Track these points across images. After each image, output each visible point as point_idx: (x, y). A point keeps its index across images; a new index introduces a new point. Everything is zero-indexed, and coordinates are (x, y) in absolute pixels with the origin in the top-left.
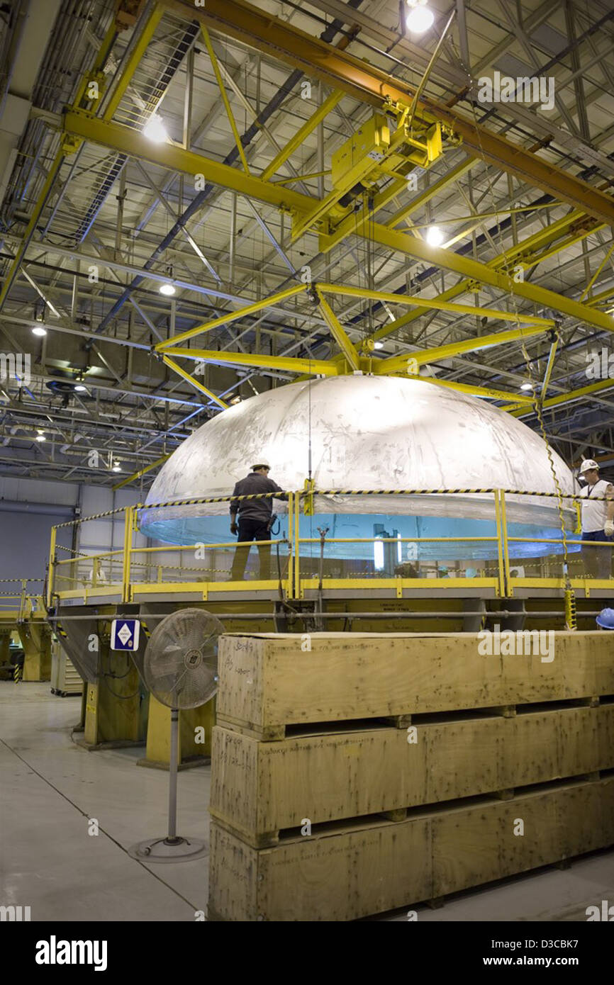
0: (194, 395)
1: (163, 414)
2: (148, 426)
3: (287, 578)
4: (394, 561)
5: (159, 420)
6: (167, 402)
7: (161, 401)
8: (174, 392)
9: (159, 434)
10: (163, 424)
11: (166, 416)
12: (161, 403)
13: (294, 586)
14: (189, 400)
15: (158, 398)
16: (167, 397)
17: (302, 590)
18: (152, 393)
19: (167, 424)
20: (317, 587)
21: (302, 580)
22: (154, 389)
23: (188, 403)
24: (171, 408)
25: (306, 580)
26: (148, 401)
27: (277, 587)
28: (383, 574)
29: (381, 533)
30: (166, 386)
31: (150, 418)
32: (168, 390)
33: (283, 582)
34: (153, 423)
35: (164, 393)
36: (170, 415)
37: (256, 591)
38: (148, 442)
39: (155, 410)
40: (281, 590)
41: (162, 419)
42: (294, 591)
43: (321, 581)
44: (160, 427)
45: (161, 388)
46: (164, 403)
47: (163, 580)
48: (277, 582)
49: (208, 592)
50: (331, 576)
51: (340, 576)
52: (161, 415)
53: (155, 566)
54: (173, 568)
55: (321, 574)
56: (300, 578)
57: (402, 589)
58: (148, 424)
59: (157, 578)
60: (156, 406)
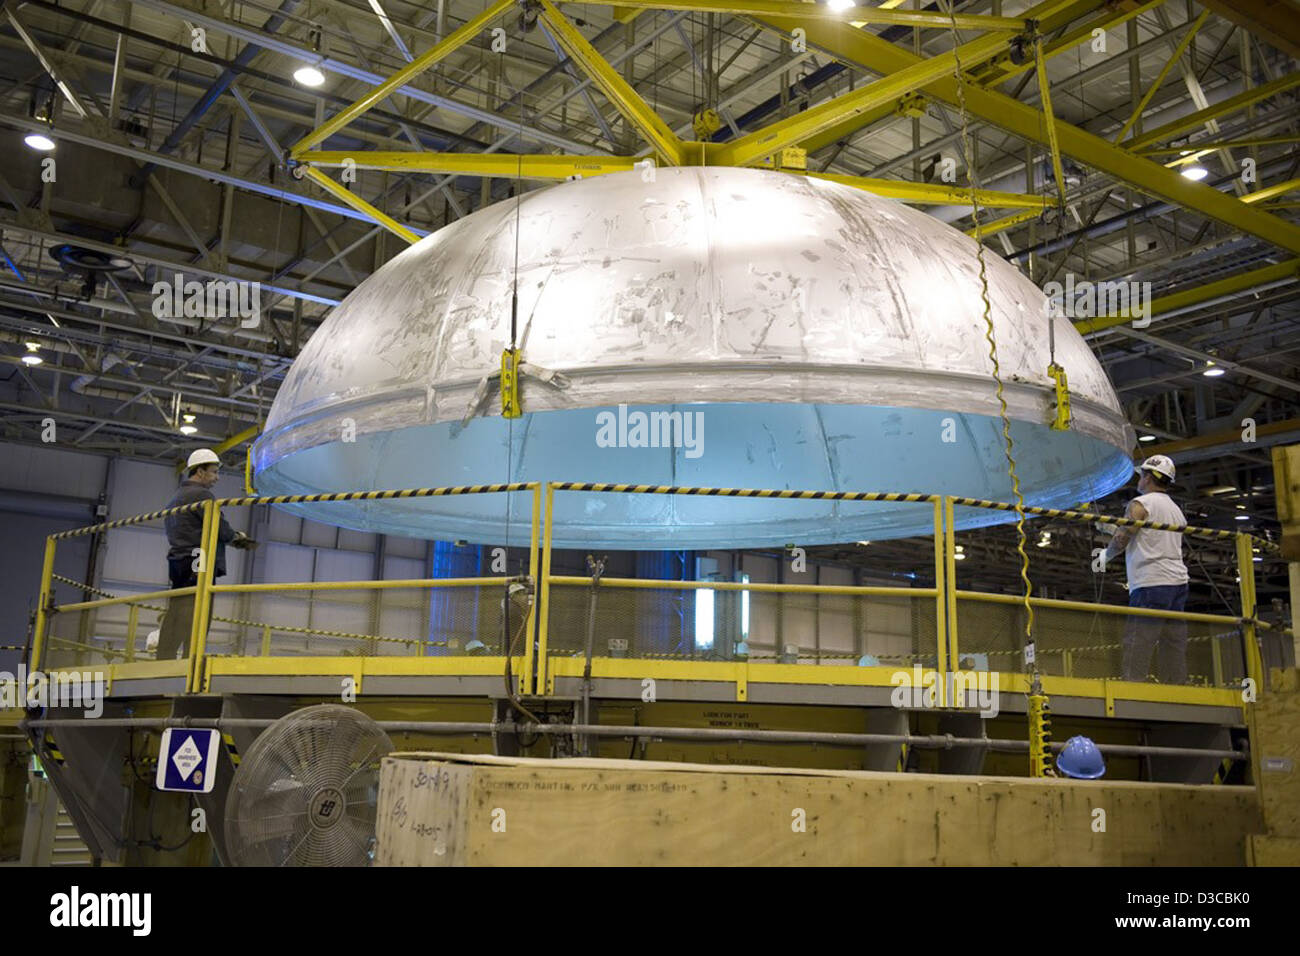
1: (289, 324)
2: (258, 347)
5: (281, 336)
6: (299, 301)
7: (289, 297)
8: (314, 280)
9: (278, 363)
10: (288, 343)
11: (296, 329)
12: (285, 301)
13: (535, 669)
15: (282, 291)
16: (299, 289)
17: (550, 678)
18: (268, 281)
19: (295, 345)
20: (581, 673)
21: (551, 659)
22: (273, 274)
24: (306, 313)
25: (559, 659)
27: (502, 671)
28: (710, 655)
30: (298, 269)
32: (301, 277)
33: (515, 660)
34: (268, 340)
35: (295, 282)
36: (300, 326)
37: (460, 677)
38: (256, 378)
39: (272, 314)
40: (509, 676)
41: (286, 334)
42: (535, 680)
43: (589, 661)
44: (281, 350)
45: (286, 271)
46: (293, 303)
47: (272, 654)
48: (503, 660)
49: (363, 676)
50: (610, 654)
51: (627, 655)
52: (285, 326)
53: (257, 625)
54: (293, 630)
55: (589, 649)
56: (549, 654)
57: (748, 683)
58: (258, 342)
59: (259, 653)
60: (276, 307)
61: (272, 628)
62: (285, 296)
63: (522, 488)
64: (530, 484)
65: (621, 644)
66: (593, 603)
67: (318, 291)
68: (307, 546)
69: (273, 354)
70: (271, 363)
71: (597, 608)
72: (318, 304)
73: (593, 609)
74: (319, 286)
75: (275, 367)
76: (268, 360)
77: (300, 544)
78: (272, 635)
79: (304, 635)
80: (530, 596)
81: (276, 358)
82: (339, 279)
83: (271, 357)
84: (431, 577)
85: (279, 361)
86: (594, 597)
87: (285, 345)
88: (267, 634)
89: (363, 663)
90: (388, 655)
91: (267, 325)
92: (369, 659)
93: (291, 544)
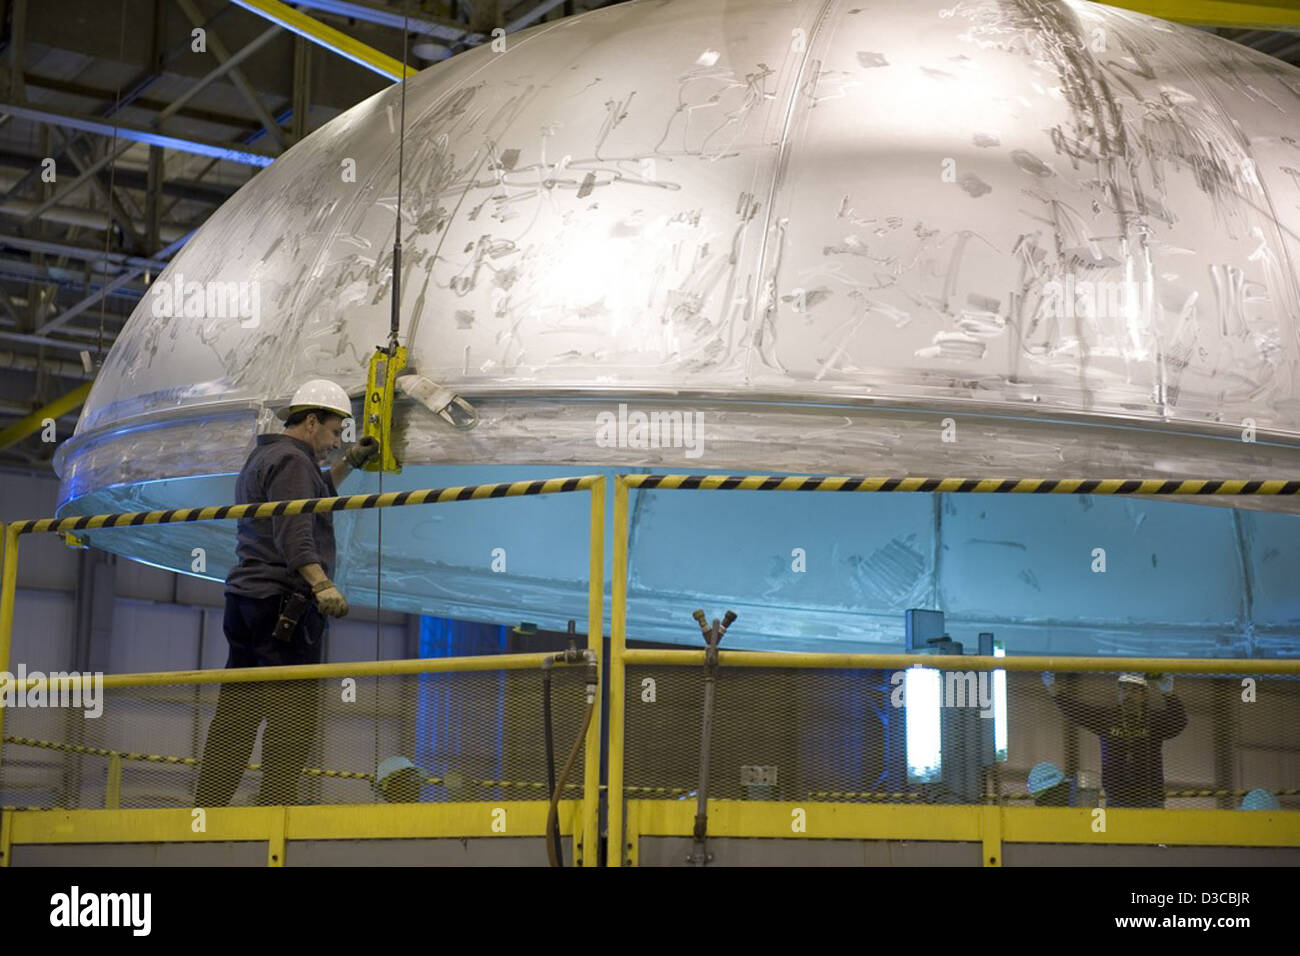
0: (257, 126)
1: (140, 195)
2: (84, 238)
3: (579, 794)
4: (979, 743)
5: (127, 217)
6: (157, 151)
7: (138, 145)
8: (184, 112)
9: (124, 268)
10: (140, 229)
11: (153, 204)
12: (131, 153)
13: (602, 824)
14: (239, 143)
15: (125, 134)
16: (157, 130)
17: (633, 839)
18: (99, 115)
19: (153, 232)
20: (688, 829)
21: (633, 804)
22: (106, 103)
23: (235, 156)
24: (171, 174)
25: (647, 804)
26: (85, 144)
27: (541, 828)
28: (934, 792)
29: (932, 643)
30: (152, 92)
31: (89, 209)
32: (160, 106)
33: (564, 807)
34: (102, 225)
35: (146, 116)
36: (167, 200)
37: (465, 839)
38: (83, 296)
39: (105, 177)
40: (555, 837)
41: (135, 214)
42: (603, 844)
43: (703, 806)
44: (128, 244)
45: (131, 96)
46: (146, 155)
47: (125, 804)
48: (542, 807)
49: (287, 841)
50: (744, 794)
51: (775, 794)
52: (133, 199)
53: (97, 753)
54: (161, 761)
55: (702, 784)
56: (627, 796)
57: (1004, 843)
58: (84, 230)
59: (103, 805)
60: (119, 164)
61: (123, 756)
62: (131, 144)
63: (570, 486)
64: (585, 479)
65: (764, 775)
66: (708, 699)
67: (191, 132)
68: (186, 605)
69: (114, 251)
70: (111, 269)
71: (715, 707)
72: (193, 155)
73: (707, 710)
74: (192, 121)
75: (116, 275)
76: (103, 262)
77: (174, 601)
78: (125, 770)
79: (180, 768)
80: (590, 688)
81: (119, 258)
82: (228, 107)
83: (111, 257)
84: (416, 656)
85: (125, 264)
86: (709, 687)
87: (134, 235)
88: (116, 767)
89: (287, 818)
90: (339, 802)
91: (99, 197)
92: (296, 811)
93: (158, 602)
